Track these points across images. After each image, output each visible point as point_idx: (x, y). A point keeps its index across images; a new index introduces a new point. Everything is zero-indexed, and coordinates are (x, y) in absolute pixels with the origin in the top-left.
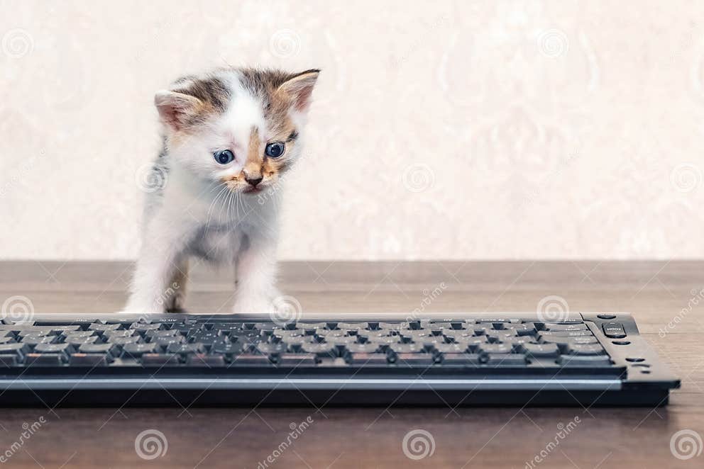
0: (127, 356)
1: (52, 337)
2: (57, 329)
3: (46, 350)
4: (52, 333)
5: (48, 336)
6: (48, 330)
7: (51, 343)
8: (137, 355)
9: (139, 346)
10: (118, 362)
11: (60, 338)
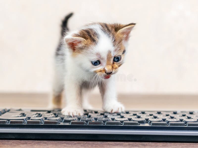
0: (66, 121)
1: (37, 115)
2: (39, 112)
3: (35, 119)
4: (37, 114)
5: (35, 114)
6: (36, 113)
7: (37, 117)
8: (69, 121)
9: (70, 118)
10: (62, 124)
11: (40, 115)
